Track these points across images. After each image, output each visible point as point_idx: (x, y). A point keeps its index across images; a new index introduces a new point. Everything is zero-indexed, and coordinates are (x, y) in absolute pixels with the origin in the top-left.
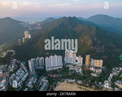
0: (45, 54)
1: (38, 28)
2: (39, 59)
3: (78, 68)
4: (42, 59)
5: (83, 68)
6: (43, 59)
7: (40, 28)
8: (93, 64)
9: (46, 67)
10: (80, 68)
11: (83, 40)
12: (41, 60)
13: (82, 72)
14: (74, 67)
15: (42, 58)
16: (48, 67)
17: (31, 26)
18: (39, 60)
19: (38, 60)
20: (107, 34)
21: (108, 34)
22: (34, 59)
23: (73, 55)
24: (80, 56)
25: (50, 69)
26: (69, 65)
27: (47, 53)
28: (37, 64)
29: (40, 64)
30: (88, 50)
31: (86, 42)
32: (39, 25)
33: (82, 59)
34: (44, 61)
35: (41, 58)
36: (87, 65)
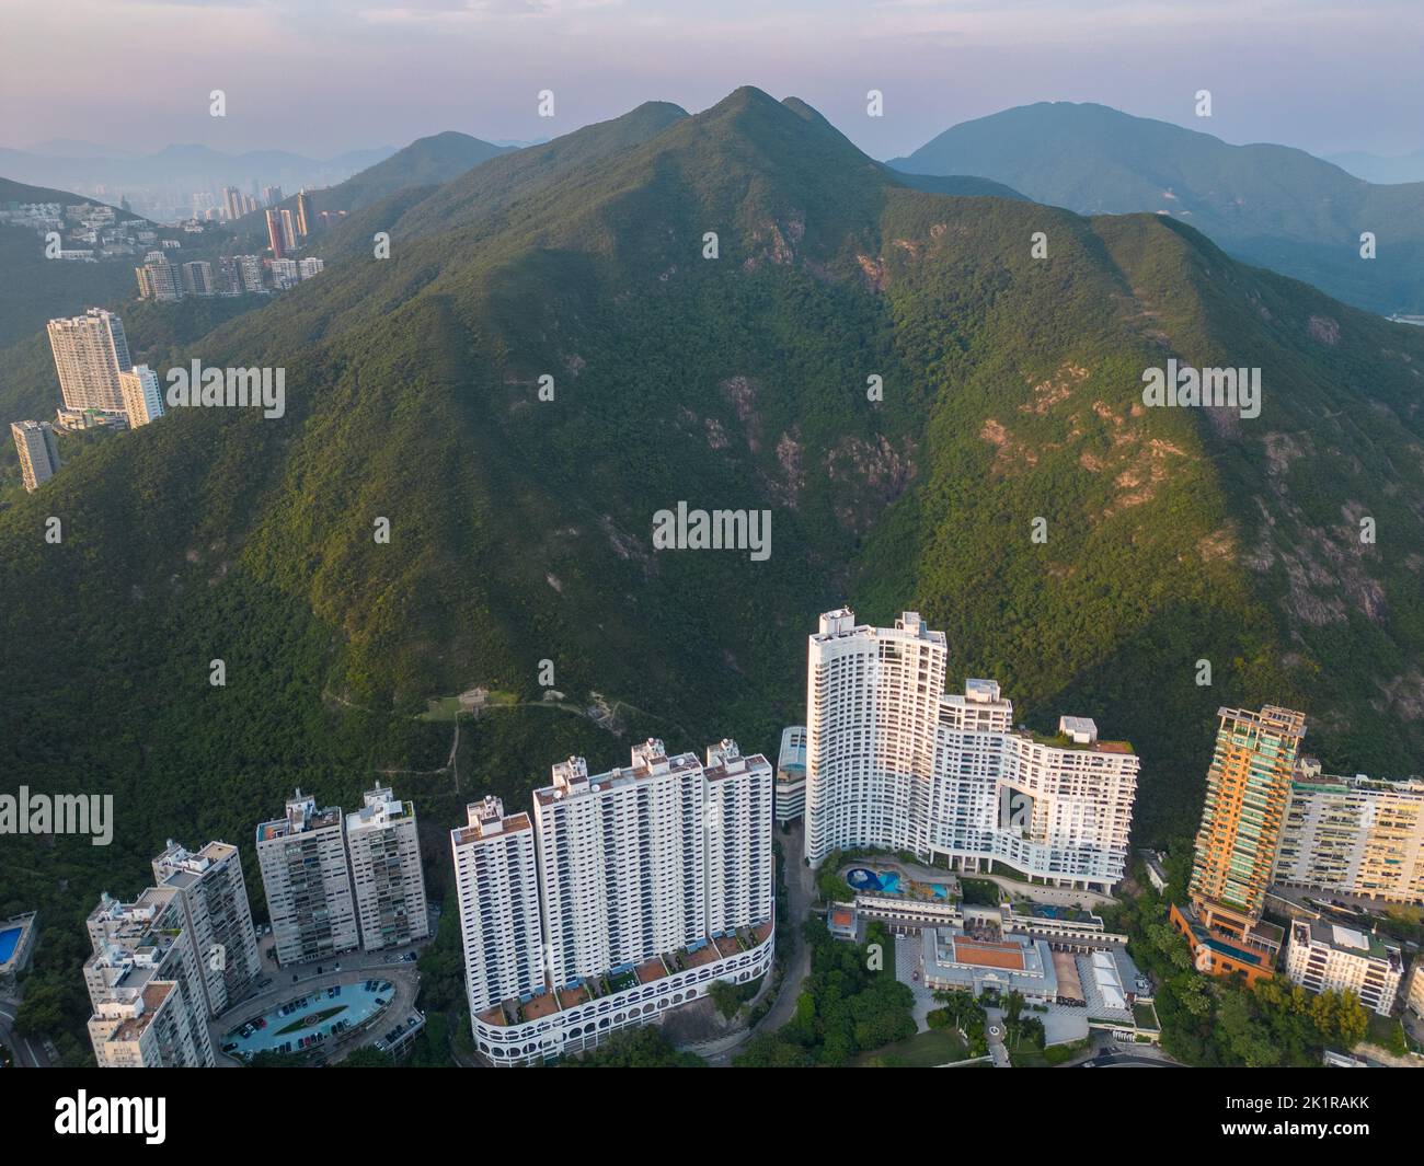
0: (436, 711)
1: (283, 268)
2: (329, 850)
3: (1056, 946)
4: (390, 841)
5: (1138, 933)
6: (409, 829)
7: (311, 265)
8: (1331, 856)
9: (478, 996)
10: (1094, 932)
11: (1010, 420)
12: (362, 856)
13: (1141, 1016)
14: (969, 926)
15: (380, 811)
16: (510, 990)
17: (169, 253)
18: (332, 863)
19: (308, 862)
20: (1316, 323)
21: (1325, 330)
22: (221, 851)
23: (947, 718)
24: (1080, 730)
25: (551, 1035)
26: (872, 885)
27: (474, 698)
28: (286, 934)
29: (344, 937)
30: (1157, 587)
31: (1089, 461)
32: (296, 226)
33: (1120, 770)
34: (414, 867)
35: (355, 823)
36: (1238, 895)
